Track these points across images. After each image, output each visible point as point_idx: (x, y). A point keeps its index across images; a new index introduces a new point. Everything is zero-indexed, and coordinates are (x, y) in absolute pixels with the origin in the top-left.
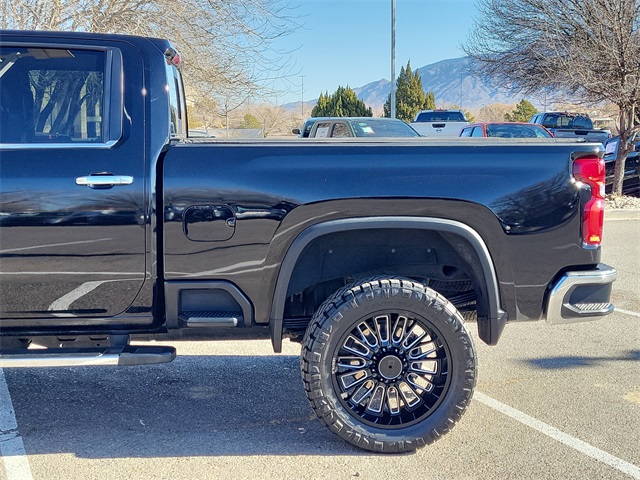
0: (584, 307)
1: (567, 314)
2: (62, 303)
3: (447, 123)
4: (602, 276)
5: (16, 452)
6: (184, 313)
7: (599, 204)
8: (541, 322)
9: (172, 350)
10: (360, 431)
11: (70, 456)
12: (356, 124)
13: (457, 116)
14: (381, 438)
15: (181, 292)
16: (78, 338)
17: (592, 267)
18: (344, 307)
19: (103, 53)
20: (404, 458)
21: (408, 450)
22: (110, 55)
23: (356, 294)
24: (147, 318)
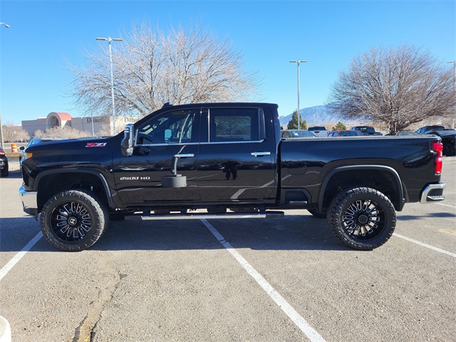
0: (436, 198)
1: (428, 200)
2: (235, 196)
3: (320, 131)
4: (441, 186)
5: (229, 247)
6: (287, 200)
7: (440, 159)
8: (418, 203)
9: (283, 213)
10: (353, 242)
11: (249, 249)
12: (292, 132)
13: (323, 129)
14: (360, 245)
15: (287, 192)
16: (246, 209)
17: (437, 183)
18: (347, 197)
19: (257, 110)
20: (370, 252)
21: (370, 249)
22: (259, 110)
23: (351, 193)
24: (273, 202)
